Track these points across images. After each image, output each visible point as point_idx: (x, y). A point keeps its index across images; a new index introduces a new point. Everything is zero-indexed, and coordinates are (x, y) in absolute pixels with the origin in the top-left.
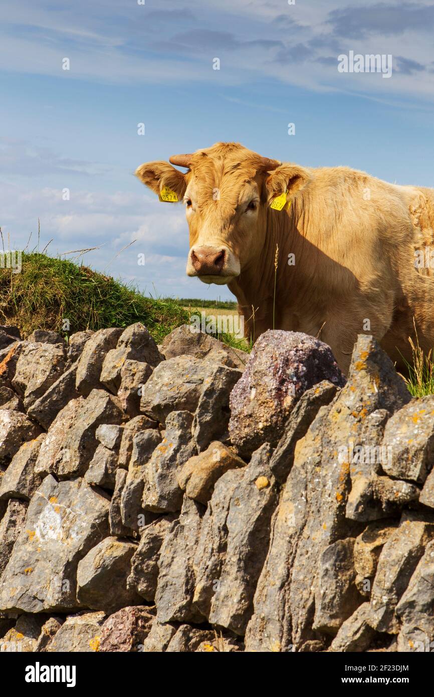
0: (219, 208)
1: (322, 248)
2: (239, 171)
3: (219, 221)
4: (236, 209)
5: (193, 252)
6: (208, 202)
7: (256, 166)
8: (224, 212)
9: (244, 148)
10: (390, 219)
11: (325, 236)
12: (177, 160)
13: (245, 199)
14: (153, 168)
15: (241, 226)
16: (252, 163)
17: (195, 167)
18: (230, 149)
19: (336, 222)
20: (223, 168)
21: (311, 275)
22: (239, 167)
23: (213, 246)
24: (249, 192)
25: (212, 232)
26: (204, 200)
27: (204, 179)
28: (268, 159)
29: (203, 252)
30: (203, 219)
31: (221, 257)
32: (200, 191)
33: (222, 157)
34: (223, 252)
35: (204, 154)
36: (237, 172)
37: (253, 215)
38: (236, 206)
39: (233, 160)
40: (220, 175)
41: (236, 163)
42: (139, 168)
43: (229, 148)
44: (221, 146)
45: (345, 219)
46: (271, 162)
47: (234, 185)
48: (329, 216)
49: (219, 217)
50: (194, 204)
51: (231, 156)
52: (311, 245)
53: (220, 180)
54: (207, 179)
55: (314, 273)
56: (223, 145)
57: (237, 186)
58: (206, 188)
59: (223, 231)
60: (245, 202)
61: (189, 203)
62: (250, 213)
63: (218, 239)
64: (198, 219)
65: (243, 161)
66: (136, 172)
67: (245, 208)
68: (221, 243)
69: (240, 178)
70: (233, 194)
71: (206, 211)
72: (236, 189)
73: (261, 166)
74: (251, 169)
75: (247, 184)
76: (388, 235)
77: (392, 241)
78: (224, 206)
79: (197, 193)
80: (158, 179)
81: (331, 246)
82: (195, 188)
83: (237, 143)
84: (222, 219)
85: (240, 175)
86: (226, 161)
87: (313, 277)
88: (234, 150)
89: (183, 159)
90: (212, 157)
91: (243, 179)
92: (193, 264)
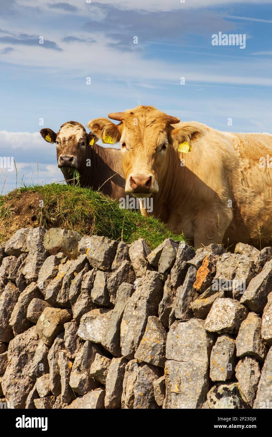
0: (145, 149)
1: (195, 172)
2: (155, 124)
3: (146, 157)
4: (155, 150)
5: (131, 178)
6: (138, 145)
7: (165, 121)
8: (149, 151)
9: (156, 109)
10: (227, 154)
11: (196, 165)
12: (114, 116)
13: (161, 143)
14: (98, 122)
15: (158, 160)
16: (163, 119)
17: (126, 121)
18: (149, 110)
19: (200, 156)
20: (145, 122)
21: (191, 189)
22: (155, 122)
23: (145, 174)
24: (162, 138)
25: (143, 165)
26: (135, 144)
27: (134, 130)
28: (171, 117)
29: (138, 178)
30: (135, 156)
31: (149, 181)
32: (132, 138)
33: (144, 116)
34: (151, 178)
35: (132, 113)
36: (154, 125)
37: (164, 153)
38: (156, 147)
39: (151, 117)
40: (143, 127)
41: (153, 119)
42: (90, 122)
43: (147, 109)
44: (142, 108)
45: (204, 154)
46: (174, 119)
47: (154, 134)
48: (196, 152)
49: (146, 155)
50: (127, 146)
51: (149, 114)
52: (189, 170)
53: (144, 130)
54: (136, 130)
55: (193, 188)
56: (144, 107)
57: (156, 134)
58: (136, 136)
59: (149, 163)
60: (161, 145)
61: (124, 145)
62: (163, 152)
63: (146, 169)
64: (130, 156)
65: (157, 118)
66: (88, 125)
67: (160, 148)
68: (149, 172)
69: (157, 129)
70: (154, 140)
71: (137, 151)
72: (155, 137)
73: (168, 121)
74: (162, 123)
75: (161, 133)
76: (227, 164)
77: (229, 168)
78: (148, 147)
79: (130, 139)
80: (102, 129)
81: (199, 171)
82: (128, 135)
83: (152, 106)
84: (148, 156)
85: (156, 127)
86: (147, 118)
87: (192, 191)
88: (151, 111)
89: (118, 116)
90: (138, 115)
91: (159, 130)
92: (131, 185)
